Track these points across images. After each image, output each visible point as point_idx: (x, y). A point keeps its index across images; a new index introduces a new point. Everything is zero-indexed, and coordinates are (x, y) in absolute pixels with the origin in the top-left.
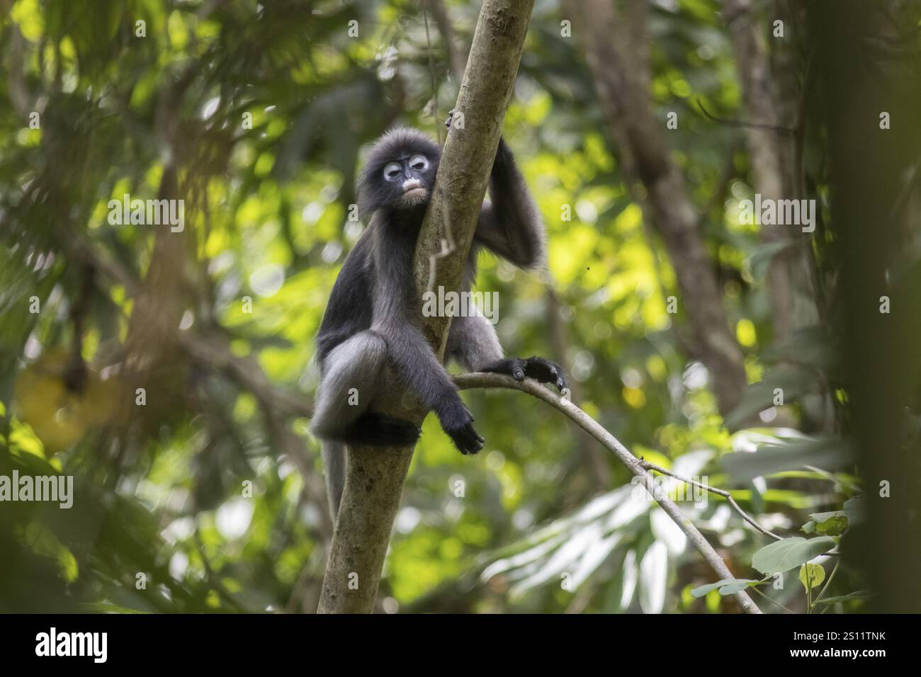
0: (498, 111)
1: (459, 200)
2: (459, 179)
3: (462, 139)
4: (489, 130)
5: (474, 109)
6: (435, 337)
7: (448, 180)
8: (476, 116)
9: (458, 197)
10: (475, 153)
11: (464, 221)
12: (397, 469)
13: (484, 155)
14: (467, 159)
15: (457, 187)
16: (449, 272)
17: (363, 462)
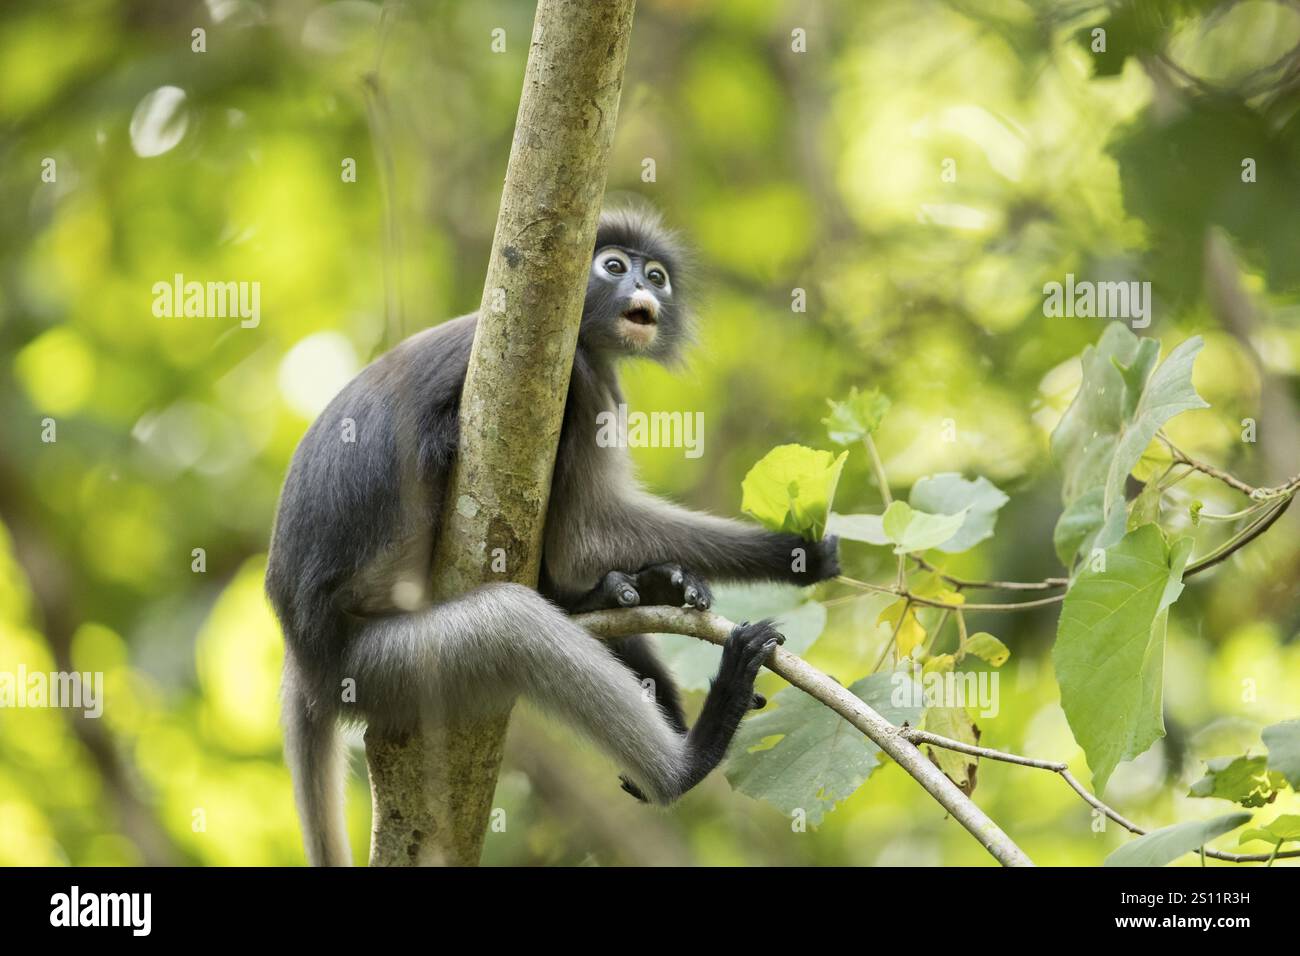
0: (600, 86)
1: (541, 263)
2: (536, 223)
3: (536, 145)
4: (586, 122)
5: (555, 84)
6: (515, 540)
7: (517, 229)
8: (559, 96)
9: (538, 258)
10: (562, 169)
11: (553, 306)
12: (465, 811)
13: (580, 173)
14: (548, 183)
15: (533, 239)
16: (532, 409)
17: (399, 800)
